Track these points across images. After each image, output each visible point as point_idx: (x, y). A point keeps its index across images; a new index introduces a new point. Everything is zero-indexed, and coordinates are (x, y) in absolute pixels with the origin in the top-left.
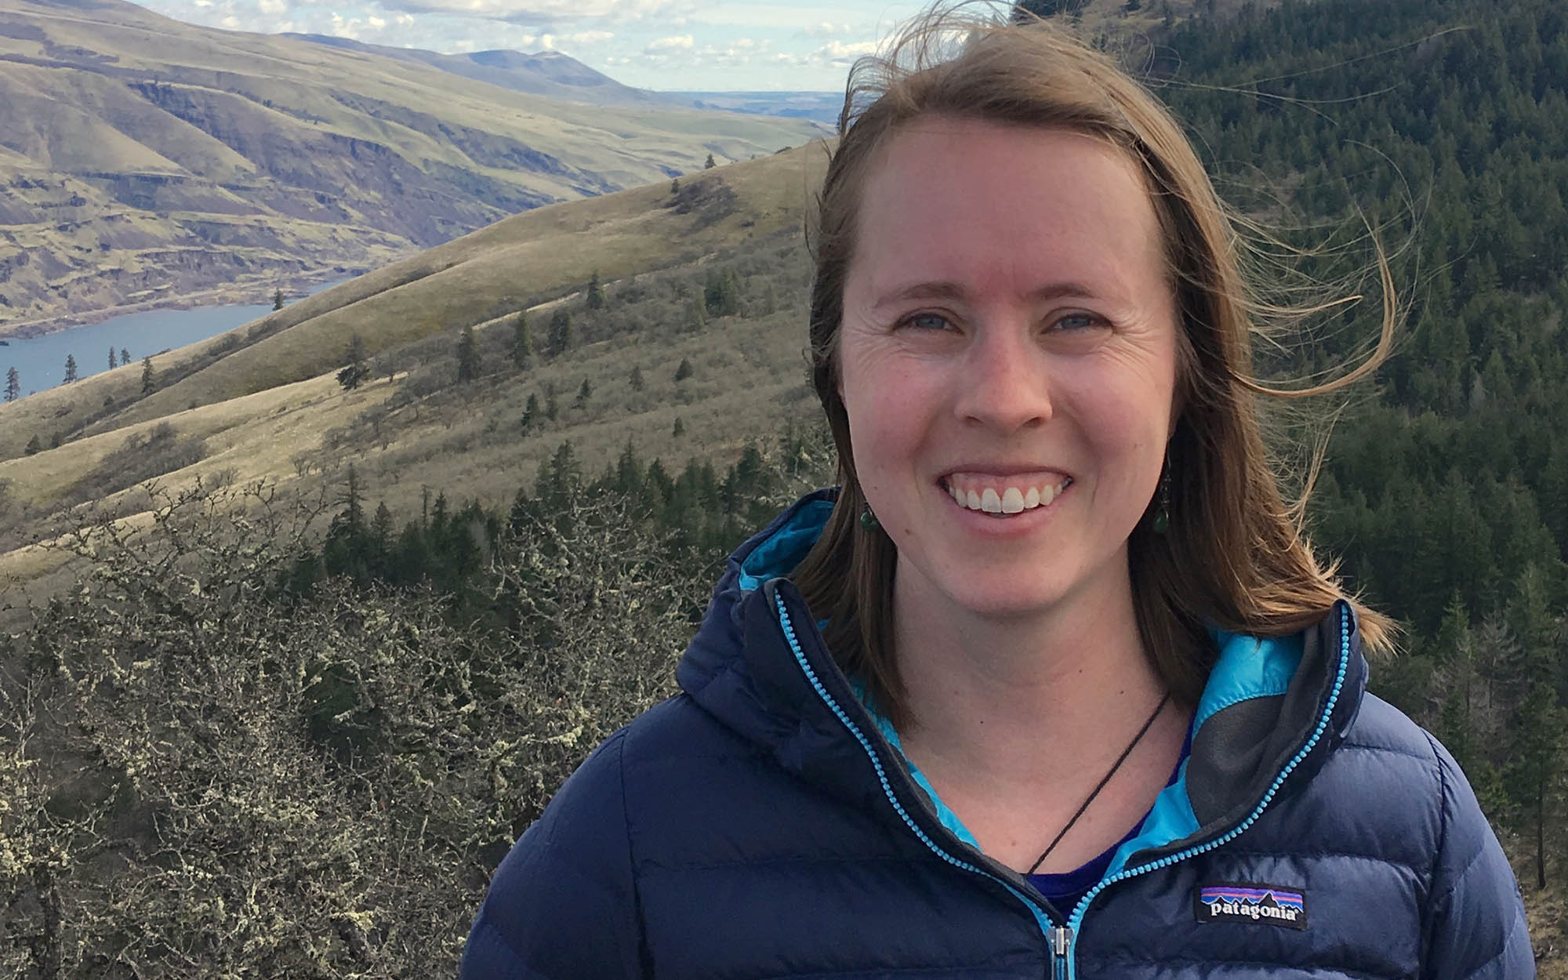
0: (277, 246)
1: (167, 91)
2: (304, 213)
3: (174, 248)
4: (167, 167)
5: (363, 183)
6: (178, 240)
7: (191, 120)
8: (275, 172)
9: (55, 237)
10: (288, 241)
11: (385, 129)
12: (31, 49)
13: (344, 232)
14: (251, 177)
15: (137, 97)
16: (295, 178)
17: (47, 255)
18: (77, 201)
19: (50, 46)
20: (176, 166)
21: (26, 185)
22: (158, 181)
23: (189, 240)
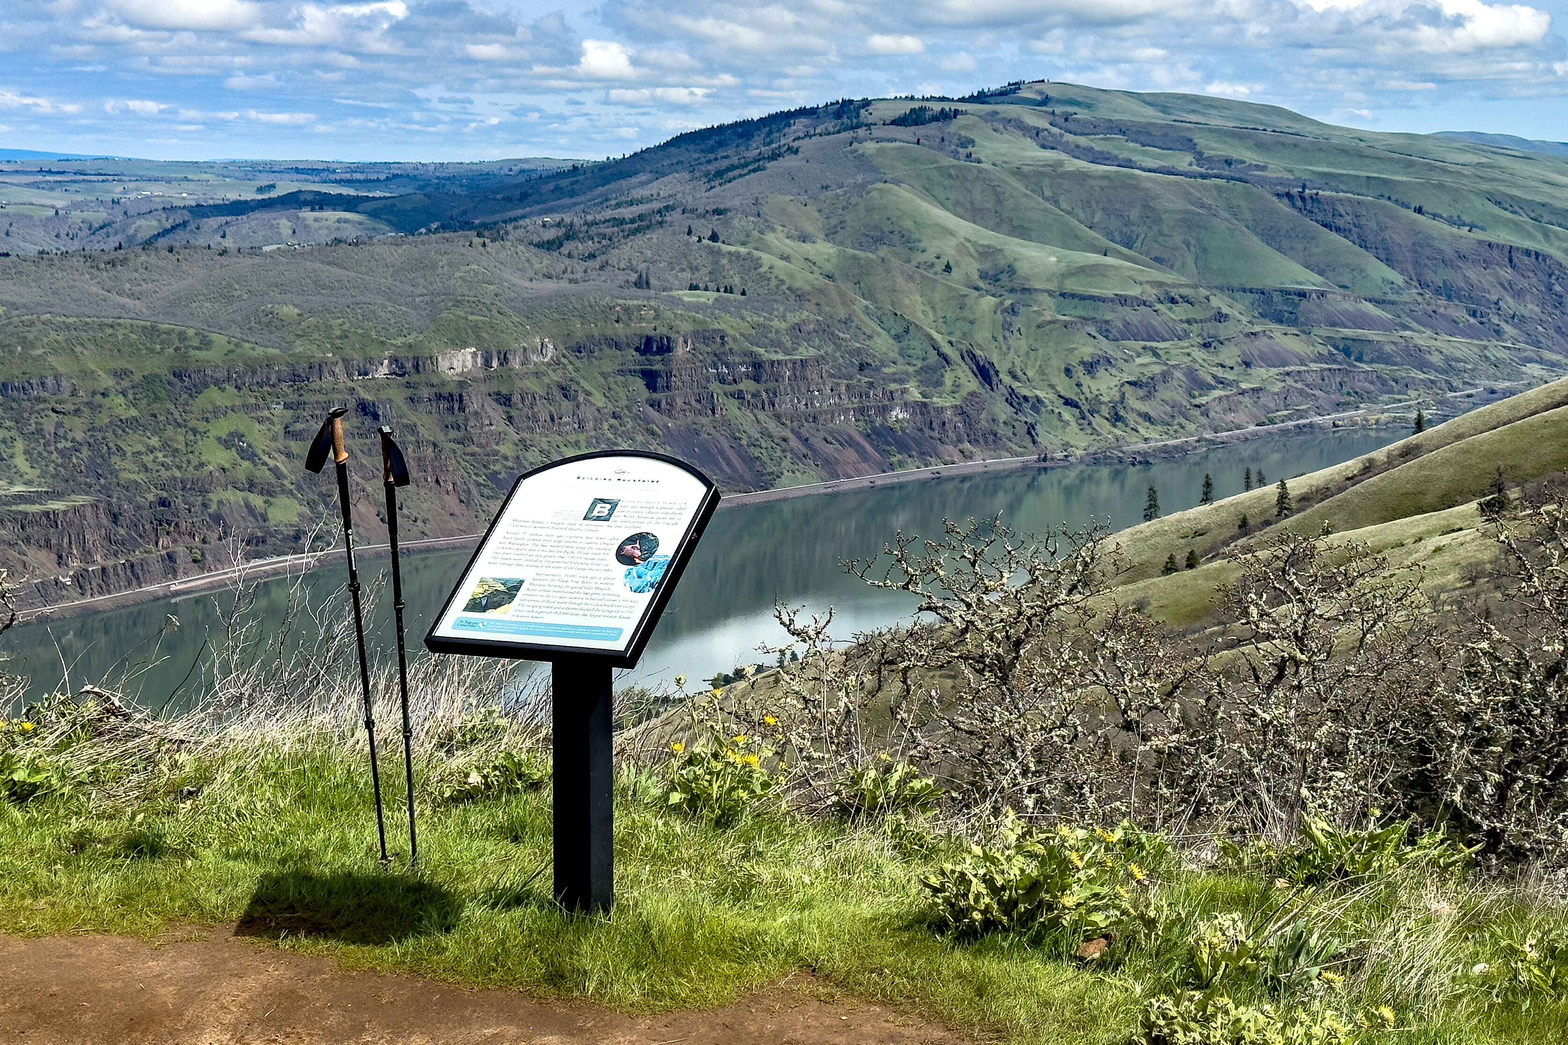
0: (1423, 365)
1: (1315, 199)
2: (1454, 327)
3: (1314, 366)
4: (1310, 281)
5: (1518, 295)
6: (1320, 358)
7: (1338, 230)
8: (1423, 284)
9: (1199, 354)
10: (1435, 359)
11: (1546, 235)
12: (1184, 161)
13: (1496, 350)
14: (1398, 291)
15: (1283, 206)
16: (1447, 292)
17: (1191, 374)
18: (1220, 317)
19: (1200, 158)
20: (1319, 279)
21: (1173, 301)
22: (1303, 295)
23: (1331, 358)
